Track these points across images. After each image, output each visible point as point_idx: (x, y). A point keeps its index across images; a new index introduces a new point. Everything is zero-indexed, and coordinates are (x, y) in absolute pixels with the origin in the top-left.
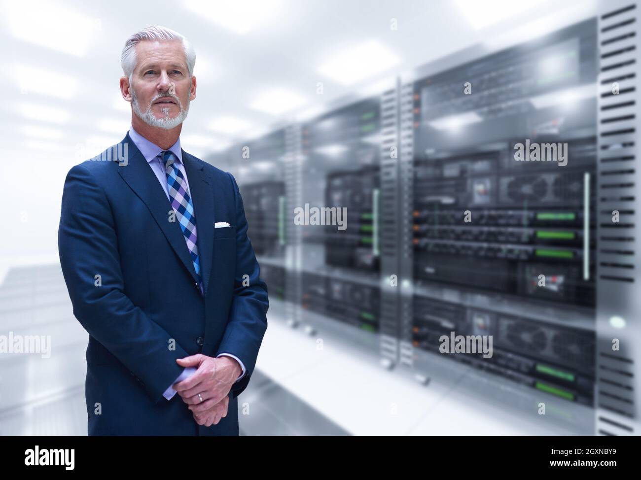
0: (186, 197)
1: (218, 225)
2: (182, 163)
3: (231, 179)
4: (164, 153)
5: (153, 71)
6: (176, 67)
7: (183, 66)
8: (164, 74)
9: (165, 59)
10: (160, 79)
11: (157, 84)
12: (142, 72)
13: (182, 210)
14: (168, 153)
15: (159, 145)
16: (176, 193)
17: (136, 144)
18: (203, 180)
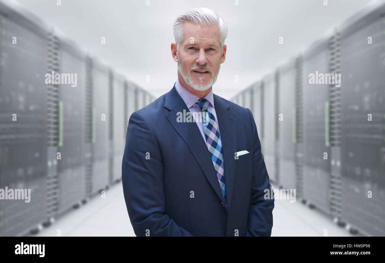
0: (217, 134)
1: (240, 153)
2: (214, 106)
3: (250, 114)
4: (200, 101)
5: (194, 48)
6: (212, 46)
7: (217, 44)
8: (202, 51)
9: (204, 40)
10: (199, 55)
11: (196, 58)
12: (186, 47)
13: (214, 144)
14: (203, 100)
15: (198, 96)
16: (210, 132)
17: (180, 94)
18: (229, 118)
